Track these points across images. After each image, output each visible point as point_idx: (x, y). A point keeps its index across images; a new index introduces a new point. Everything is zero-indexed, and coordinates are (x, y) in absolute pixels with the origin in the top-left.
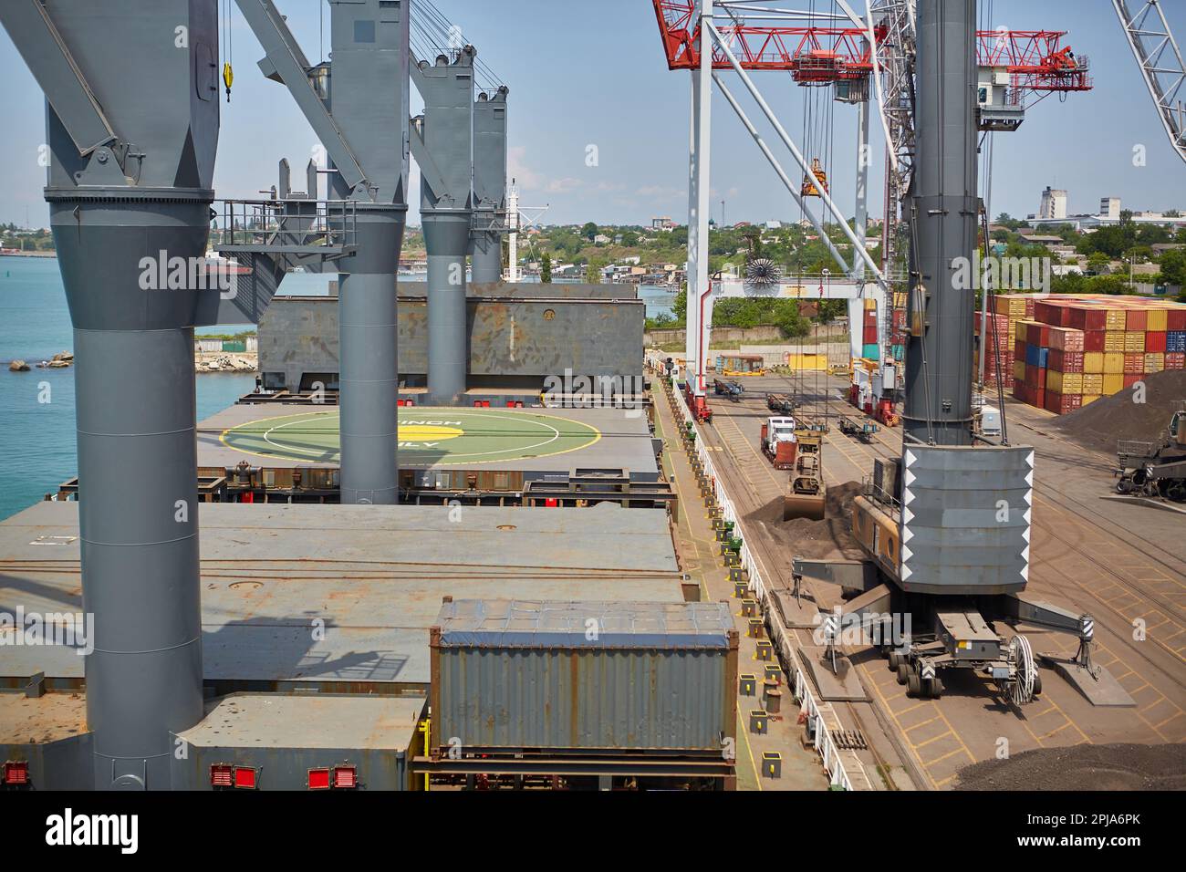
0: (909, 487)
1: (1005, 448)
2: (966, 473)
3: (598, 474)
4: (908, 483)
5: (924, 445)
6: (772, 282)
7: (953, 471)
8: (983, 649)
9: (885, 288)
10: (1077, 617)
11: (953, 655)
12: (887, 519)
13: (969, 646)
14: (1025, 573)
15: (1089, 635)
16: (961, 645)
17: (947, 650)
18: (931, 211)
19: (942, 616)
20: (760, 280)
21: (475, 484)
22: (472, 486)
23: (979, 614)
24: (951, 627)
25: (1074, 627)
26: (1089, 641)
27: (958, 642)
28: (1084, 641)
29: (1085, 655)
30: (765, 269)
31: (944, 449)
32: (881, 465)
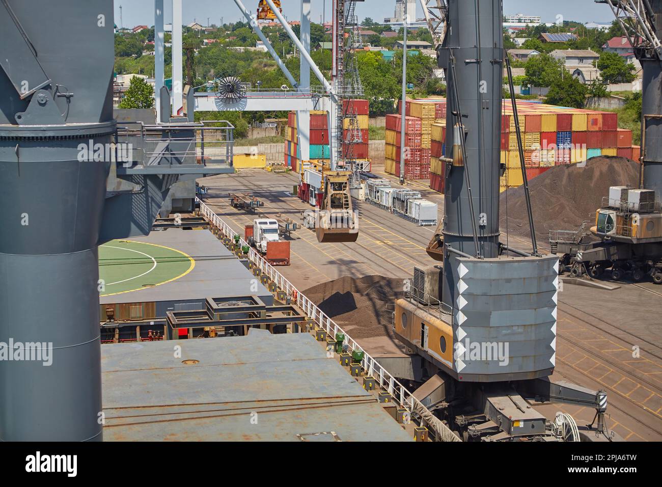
0: (463, 295)
1: (538, 258)
2: (508, 281)
3: (234, 302)
4: (461, 291)
5: (472, 258)
6: (239, 97)
7: (498, 280)
8: (533, 426)
9: (336, 101)
10: (594, 393)
11: (509, 433)
12: (437, 320)
13: (521, 424)
14: (553, 360)
15: (604, 407)
16: (515, 425)
17: (501, 428)
18: (467, 61)
19: (493, 400)
20: (230, 95)
21: (113, 315)
22: (111, 317)
23: (520, 396)
24: (502, 409)
25: (592, 401)
26: (604, 412)
27: (513, 422)
28: (600, 412)
29: (601, 423)
30: (233, 86)
31: (491, 262)
32: (422, 272)
